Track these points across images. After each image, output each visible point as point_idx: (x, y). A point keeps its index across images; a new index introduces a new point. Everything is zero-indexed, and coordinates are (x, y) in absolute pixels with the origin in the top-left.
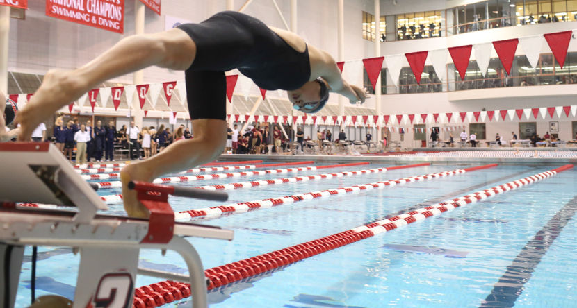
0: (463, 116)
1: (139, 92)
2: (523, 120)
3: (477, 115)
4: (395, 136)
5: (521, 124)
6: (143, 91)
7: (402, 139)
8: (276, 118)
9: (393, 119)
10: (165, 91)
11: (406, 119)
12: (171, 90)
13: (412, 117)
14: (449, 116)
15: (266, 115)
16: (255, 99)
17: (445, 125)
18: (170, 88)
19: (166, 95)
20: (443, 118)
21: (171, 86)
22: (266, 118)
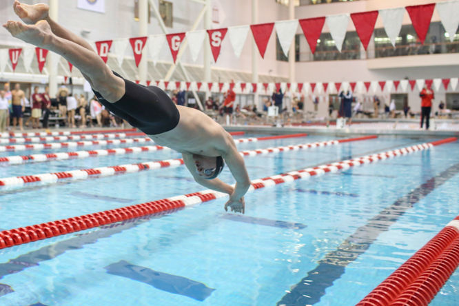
0: (382, 84)
1: (133, 46)
2: (449, 91)
3: (396, 84)
4: (309, 106)
5: (448, 95)
6: (139, 45)
7: (316, 109)
8: (188, 84)
9: (307, 87)
10: (170, 44)
11: (319, 87)
12: (178, 44)
13: (325, 86)
14: (367, 85)
15: (178, 81)
16: (168, 66)
17: (363, 95)
18: (176, 41)
19: (172, 50)
20: (360, 87)
21: (178, 38)
22: (178, 84)
